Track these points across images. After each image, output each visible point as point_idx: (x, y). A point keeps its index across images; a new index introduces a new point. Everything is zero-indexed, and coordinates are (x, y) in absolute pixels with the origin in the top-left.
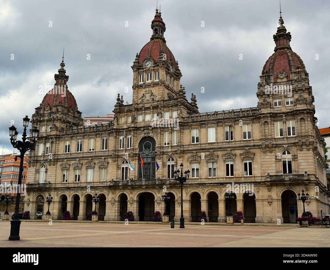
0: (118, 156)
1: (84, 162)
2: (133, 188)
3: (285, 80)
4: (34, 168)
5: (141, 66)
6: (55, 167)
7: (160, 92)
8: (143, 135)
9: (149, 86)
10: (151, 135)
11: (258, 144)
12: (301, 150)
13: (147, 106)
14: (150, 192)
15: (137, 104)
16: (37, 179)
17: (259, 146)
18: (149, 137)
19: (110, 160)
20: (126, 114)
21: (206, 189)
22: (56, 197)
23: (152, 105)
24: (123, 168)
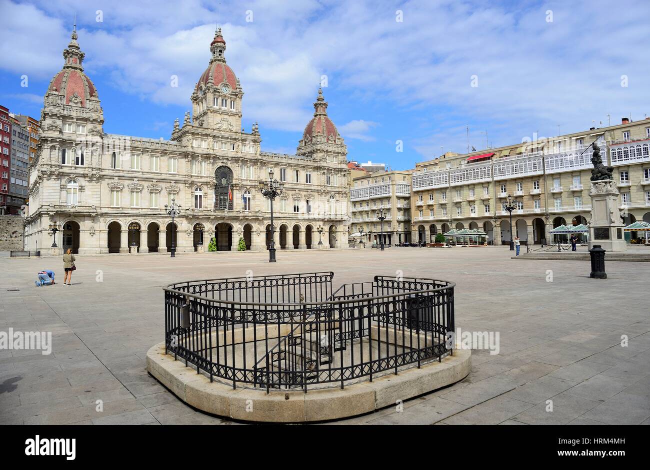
0: (193, 183)
1: (145, 184)
2: (208, 218)
3: (333, 142)
4: (59, 182)
5: (219, 90)
6: (99, 184)
7: (238, 123)
8: (220, 164)
9: (226, 113)
10: (229, 165)
11: (317, 189)
12: (342, 197)
13: (224, 134)
14: (229, 222)
15: (214, 130)
16: (63, 199)
17: (318, 191)
18: (226, 167)
19: (181, 186)
20: (200, 136)
21: (280, 222)
22: (103, 225)
23: (230, 135)
24: (196, 196)
